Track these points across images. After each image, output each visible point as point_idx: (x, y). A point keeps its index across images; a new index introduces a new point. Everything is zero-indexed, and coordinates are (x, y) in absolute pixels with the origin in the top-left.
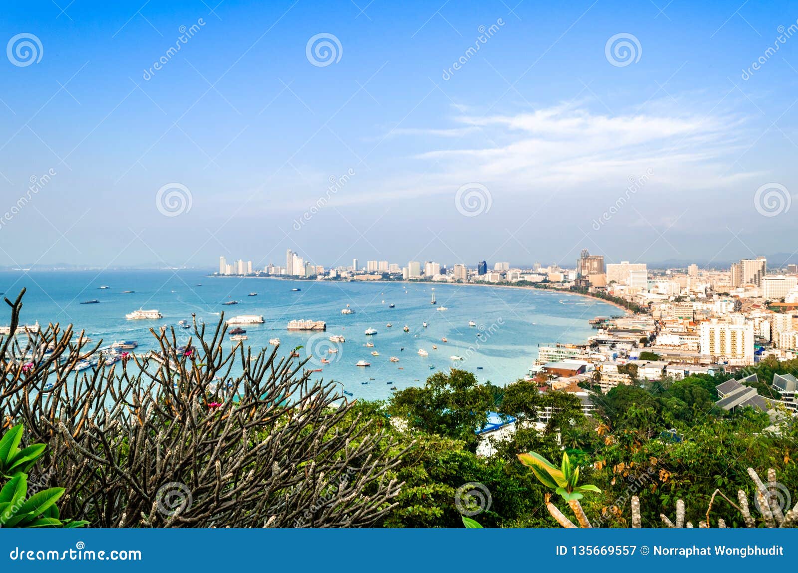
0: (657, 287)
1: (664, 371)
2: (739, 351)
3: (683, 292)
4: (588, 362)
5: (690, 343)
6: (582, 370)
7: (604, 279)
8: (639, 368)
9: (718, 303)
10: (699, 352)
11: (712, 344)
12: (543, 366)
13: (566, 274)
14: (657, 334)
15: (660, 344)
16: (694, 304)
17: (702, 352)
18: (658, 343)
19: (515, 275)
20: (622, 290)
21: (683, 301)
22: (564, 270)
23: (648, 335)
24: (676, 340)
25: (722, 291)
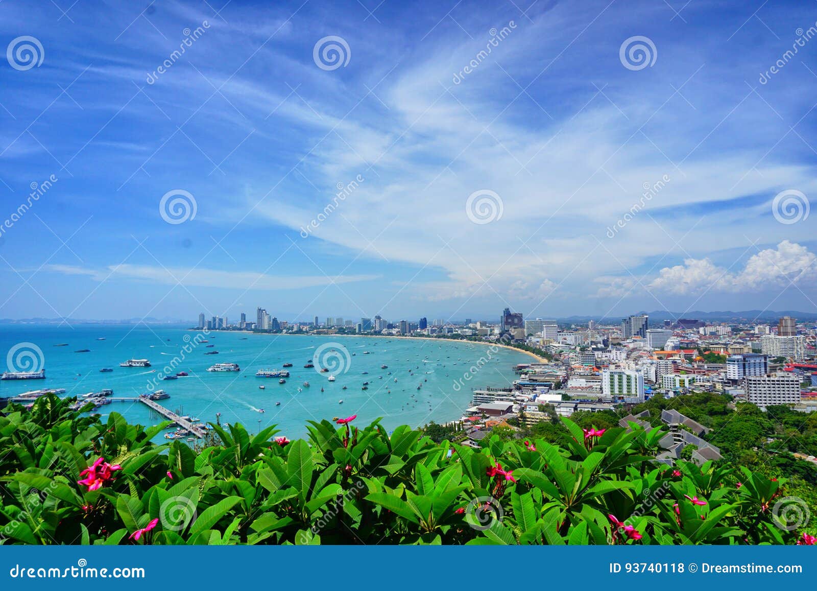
0: (565, 339)
1: (575, 408)
2: (633, 392)
3: (586, 343)
4: (514, 403)
5: (595, 385)
6: (509, 410)
7: (523, 332)
8: (555, 408)
9: (614, 352)
10: (602, 393)
11: (612, 386)
12: (477, 407)
13: (492, 328)
14: (568, 378)
15: (571, 386)
16: (596, 353)
17: (604, 393)
18: (569, 386)
19: (450, 330)
20: (538, 342)
21: (587, 350)
22: (490, 325)
23: (561, 379)
24: (582, 382)
25: (616, 342)
